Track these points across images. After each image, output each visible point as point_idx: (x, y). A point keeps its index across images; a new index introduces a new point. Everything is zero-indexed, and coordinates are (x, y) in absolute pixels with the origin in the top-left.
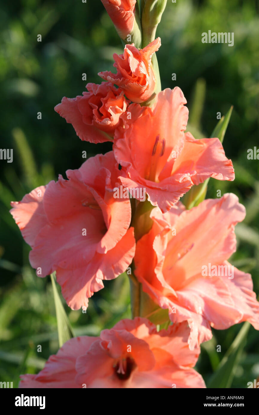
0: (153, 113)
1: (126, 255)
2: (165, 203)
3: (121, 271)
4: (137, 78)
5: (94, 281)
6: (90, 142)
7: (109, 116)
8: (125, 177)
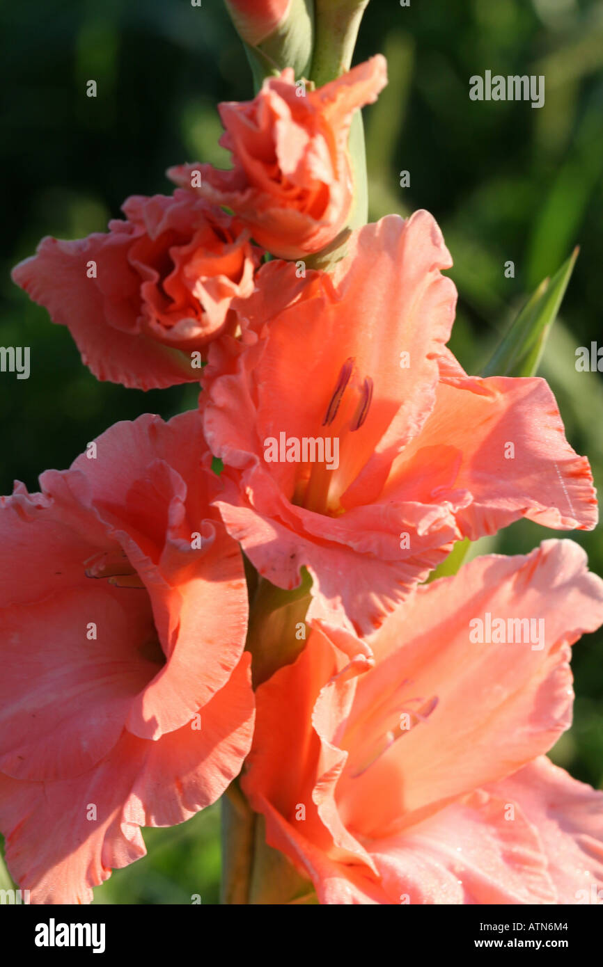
0: (338, 292)
1: (222, 745)
2: (368, 602)
3: (204, 799)
4: (295, 192)
5: (114, 833)
6: (126, 385)
7: (196, 309)
8: (235, 504)
